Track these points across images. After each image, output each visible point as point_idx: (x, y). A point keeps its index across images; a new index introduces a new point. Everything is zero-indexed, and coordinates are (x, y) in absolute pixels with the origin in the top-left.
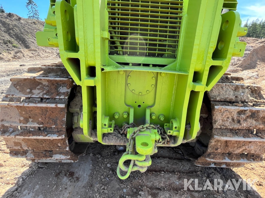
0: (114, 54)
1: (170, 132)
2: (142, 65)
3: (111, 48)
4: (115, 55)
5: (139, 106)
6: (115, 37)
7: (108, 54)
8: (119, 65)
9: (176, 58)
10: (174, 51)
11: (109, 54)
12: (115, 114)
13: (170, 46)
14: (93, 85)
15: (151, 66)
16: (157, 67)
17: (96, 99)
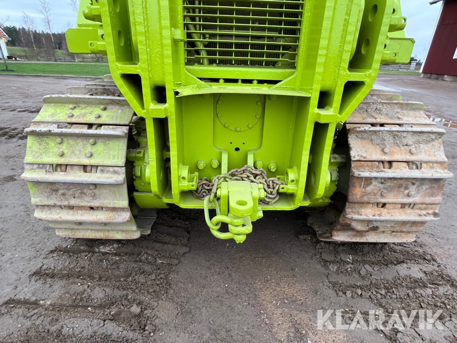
0: (194, 64)
1: (283, 188)
2: (240, 81)
3: (189, 53)
4: (196, 66)
5: (237, 149)
6: (195, 35)
7: (184, 64)
8: (203, 83)
9: (295, 68)
10: (294, 57)
11: (186, 64)
12: (199, 162)
13: (285, 48)
14: (163, 117)
15: (255, 82)
16: (265, 84)
17: (168, 138)
